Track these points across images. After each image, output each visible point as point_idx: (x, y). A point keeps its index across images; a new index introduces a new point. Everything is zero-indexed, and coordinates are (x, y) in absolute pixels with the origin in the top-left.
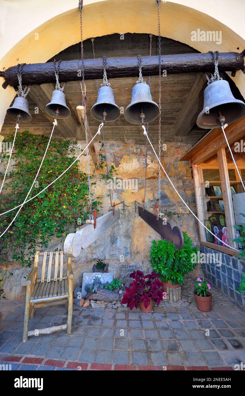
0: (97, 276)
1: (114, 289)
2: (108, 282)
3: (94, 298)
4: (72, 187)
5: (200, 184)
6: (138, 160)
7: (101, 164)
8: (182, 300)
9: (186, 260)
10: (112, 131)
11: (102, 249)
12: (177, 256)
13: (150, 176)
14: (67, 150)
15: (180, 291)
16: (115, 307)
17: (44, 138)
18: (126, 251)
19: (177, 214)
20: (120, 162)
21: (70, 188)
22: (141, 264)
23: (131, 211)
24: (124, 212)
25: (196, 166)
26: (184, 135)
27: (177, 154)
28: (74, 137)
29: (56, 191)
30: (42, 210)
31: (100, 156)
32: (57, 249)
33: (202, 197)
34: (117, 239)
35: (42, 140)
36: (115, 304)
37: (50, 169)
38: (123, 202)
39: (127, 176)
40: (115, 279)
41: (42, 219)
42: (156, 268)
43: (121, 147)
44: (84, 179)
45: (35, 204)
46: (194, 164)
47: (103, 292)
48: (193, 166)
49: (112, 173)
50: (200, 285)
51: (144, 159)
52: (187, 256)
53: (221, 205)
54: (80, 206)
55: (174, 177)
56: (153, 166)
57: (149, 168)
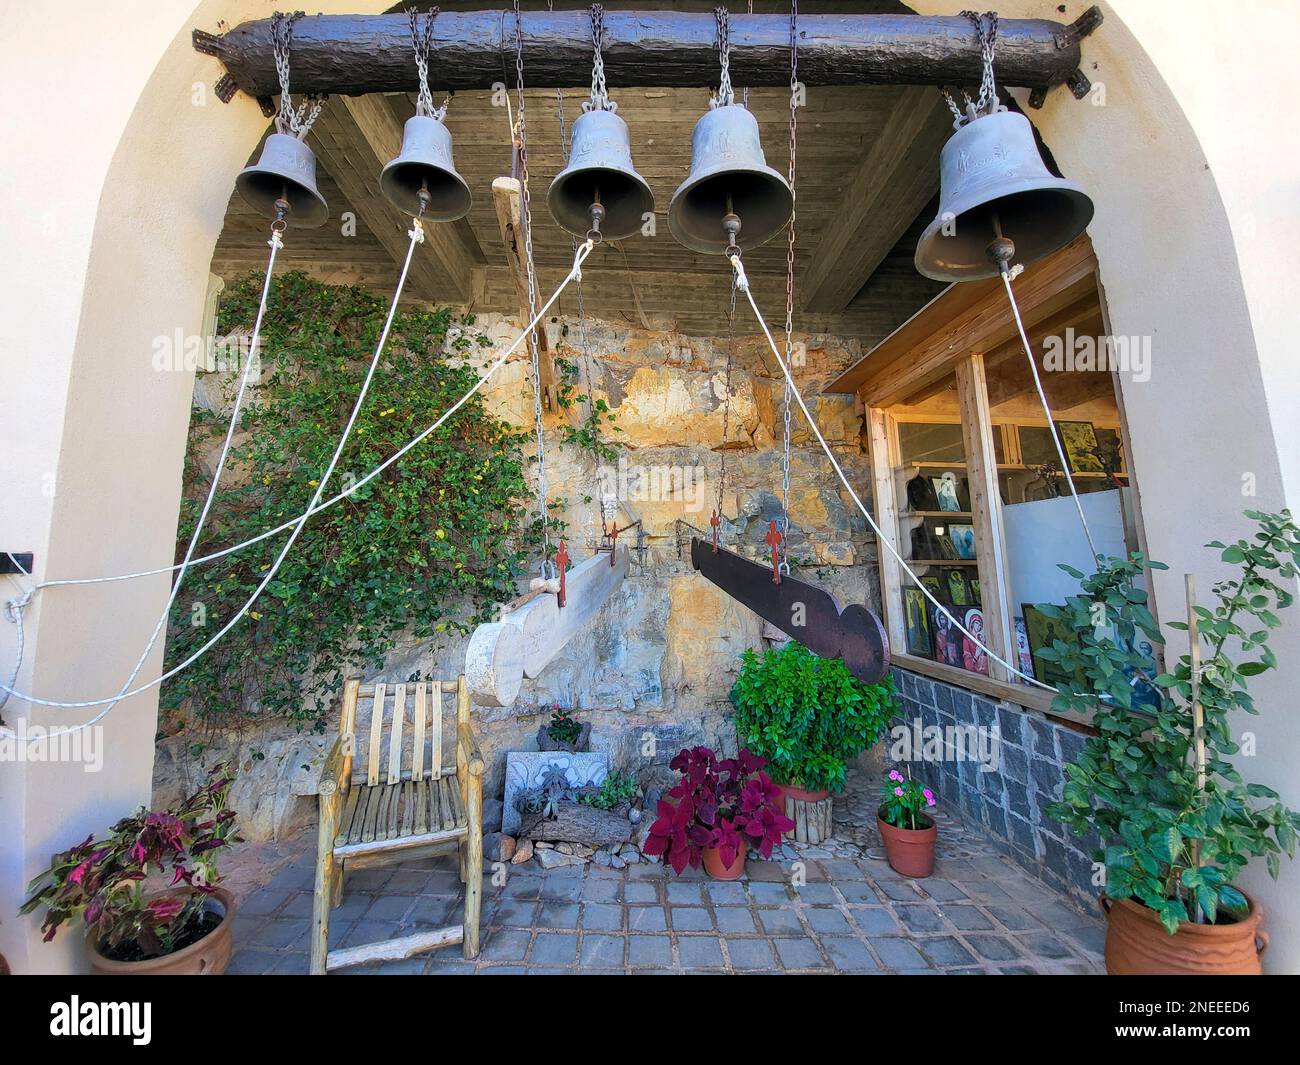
0: (555, 764)
1: (612, 807)
2: (590, 782)
3: (550, 835)
4: (463, 468)
5: (892, 471)
6: (687, 386)
7: (564, 392)
8: (835, 839)
9: (856, 715)
10: (595, 287)
11: (568, 676)
12: (827, 703)
13: (725, 440)
14: (442, 342)
15: (828, 812)
16: (618, 863)
17: (359, 298)
19: (815, 565)
20: (624, 389)
21: (458, 472)
22: (697, 724)
23: (664, 555)
24: (640, 556)
25: (879, 411)
26: (833, 313)
27: (813, 370)
28: (465, 301)
29: (409, 480)
30: (360, 542)
31: (559, 367)
32: (418, 673)
33: (896, 514)
34: (616, 643)
35: (353, 307)
36: (618, 854)
37: (386, 405)
38: (637, 525)
39: (649, 438)
40: (614, 774)
41: (360, 572)
42: (756, 740)
43: (628, 342)
44: (502, 443)
45: (337, 520)
46: (872, 406)
47: (578, 815)
48: (870, 411)
49: (598, 426)
50: (898, 791)
51: (707, 383)
52: (861, 702)
53: (955, 540)
54: (493, 532)
55: (804, 444)
56: (737, 408)
57: (725, 414)
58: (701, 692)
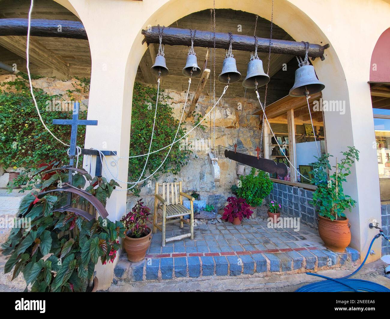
0: (195, 203)
1: (210, 211)
2: (203, 207)
3: (198, 217)
5: (268, 135)
6: (220, 111)
13: (229, 126)
18: (212, 185)
20: (205, 112)
22: (223, 194)
26: (252, 93)
33: (269, 145)
34: (204, 175)
39: (211, 124)
40: (208, 205)
47: (204, 213)
48: (263, 120)
51: (225, 111)
55: (247, 127)
56: (232, 117)
57: (229, 119)
58: (223, 187)
